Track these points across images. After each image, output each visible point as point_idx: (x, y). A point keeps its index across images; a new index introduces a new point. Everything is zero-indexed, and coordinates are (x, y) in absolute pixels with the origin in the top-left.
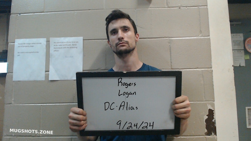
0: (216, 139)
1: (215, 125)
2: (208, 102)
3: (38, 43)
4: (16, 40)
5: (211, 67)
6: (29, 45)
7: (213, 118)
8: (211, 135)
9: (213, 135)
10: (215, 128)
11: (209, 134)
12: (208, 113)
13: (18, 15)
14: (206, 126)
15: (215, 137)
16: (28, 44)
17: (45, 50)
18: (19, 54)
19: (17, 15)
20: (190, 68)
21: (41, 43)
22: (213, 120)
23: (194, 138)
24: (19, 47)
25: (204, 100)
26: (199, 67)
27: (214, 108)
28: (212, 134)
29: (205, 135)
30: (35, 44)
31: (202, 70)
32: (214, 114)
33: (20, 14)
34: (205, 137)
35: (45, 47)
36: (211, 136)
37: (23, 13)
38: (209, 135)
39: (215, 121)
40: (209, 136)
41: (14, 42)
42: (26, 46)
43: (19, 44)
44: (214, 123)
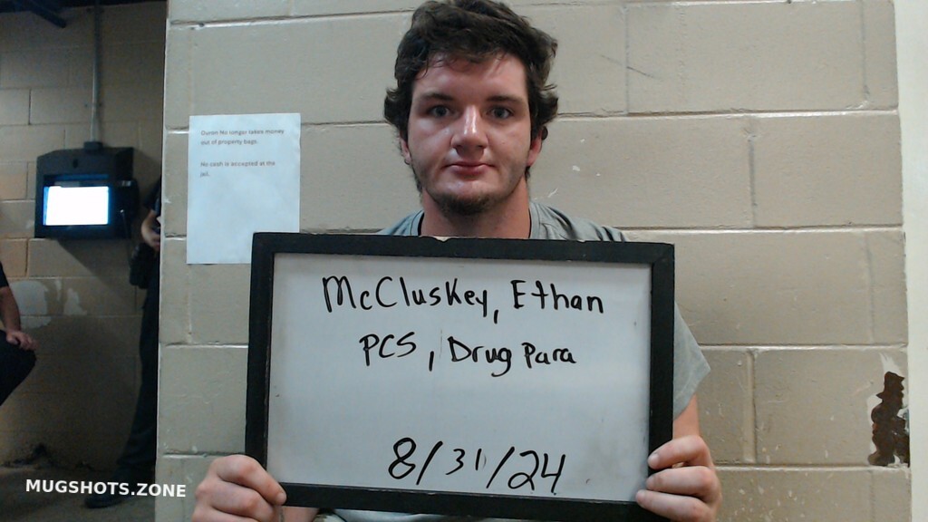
0: (907, 477)
1: (906, 428)
2: (882, 347)
3: (272, 132)
4: (191, 117)
5: (899, 222)
6: (242, 138)
7: (900, 405)
8: (890, 465)
9: (898, 465)
10: (907, 438)
11: (882, 458)
12: (881, 389)
13: (197, 27)
14: (874, 432)
15: (903, 473)
16: (236, 132)
17: (298, 157)
18: (204, 169)
19: (193, 29)
20: (824, 224)
21: (281, 132)
22: (900, 413)
23: (830, 472)
24: (203, 143)
25: (871, 340)
26: (857, 222)
27: (905, 370)
28: (893, 461)
29: (867, 462)
30: (262, 132)
31: (867, 233)
32: (903, 392)
33: (202, 24)
34: (870, 471)
35: (296, 143)
36: (892, 467)
37: (215, 19)
38: (884, 465)
39: (906, 414)
40: (884, 469)
41: (186, 128)
42: (229, 143)
43: (203, 133)
44: (903, 423)
